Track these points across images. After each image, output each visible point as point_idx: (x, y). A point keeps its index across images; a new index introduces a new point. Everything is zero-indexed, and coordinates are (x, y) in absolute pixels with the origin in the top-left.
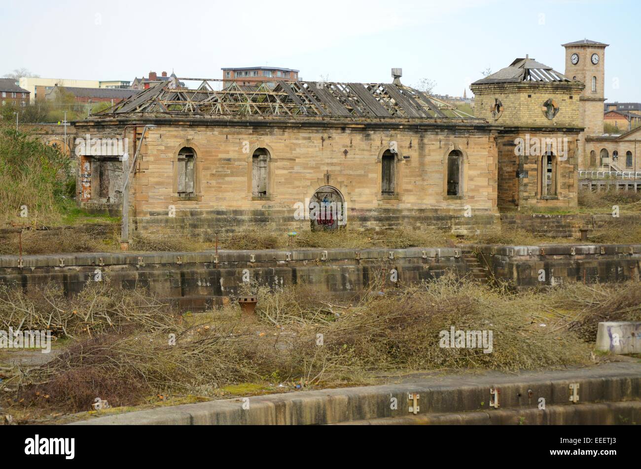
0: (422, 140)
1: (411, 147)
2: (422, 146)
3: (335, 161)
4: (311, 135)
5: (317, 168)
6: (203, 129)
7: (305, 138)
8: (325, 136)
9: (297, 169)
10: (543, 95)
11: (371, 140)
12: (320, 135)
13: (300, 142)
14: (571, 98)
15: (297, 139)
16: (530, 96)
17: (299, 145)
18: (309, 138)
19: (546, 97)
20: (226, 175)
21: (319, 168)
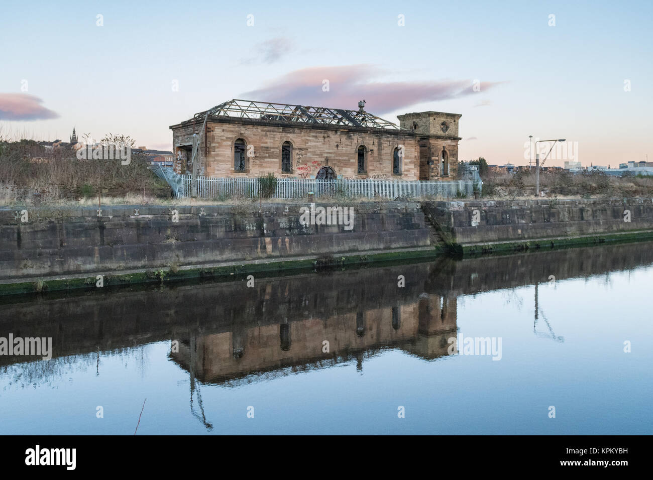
0: (380, 141)
1: (374, 144)
2: (380, 145)
3: (331, 151)
4: (318, 135)
5: (321, 155)
6: (251, 127)
7: (313, 136)
8: (326, 135)
9: (309, 155)
10: (441, 119)
11: (352, 139)
12: (323, 135)
13: (311, 138)
14: (455, 121)
15: (309, 137)
16: (434, 119)
17: (310, 141)
18: (316, 137)
19: (443, 119)
20: (266, 157)
21: (322, 155)
